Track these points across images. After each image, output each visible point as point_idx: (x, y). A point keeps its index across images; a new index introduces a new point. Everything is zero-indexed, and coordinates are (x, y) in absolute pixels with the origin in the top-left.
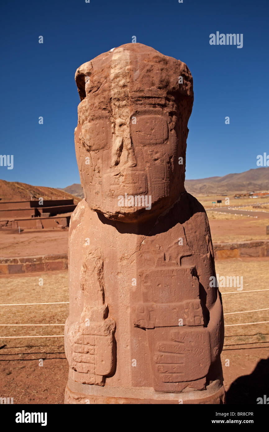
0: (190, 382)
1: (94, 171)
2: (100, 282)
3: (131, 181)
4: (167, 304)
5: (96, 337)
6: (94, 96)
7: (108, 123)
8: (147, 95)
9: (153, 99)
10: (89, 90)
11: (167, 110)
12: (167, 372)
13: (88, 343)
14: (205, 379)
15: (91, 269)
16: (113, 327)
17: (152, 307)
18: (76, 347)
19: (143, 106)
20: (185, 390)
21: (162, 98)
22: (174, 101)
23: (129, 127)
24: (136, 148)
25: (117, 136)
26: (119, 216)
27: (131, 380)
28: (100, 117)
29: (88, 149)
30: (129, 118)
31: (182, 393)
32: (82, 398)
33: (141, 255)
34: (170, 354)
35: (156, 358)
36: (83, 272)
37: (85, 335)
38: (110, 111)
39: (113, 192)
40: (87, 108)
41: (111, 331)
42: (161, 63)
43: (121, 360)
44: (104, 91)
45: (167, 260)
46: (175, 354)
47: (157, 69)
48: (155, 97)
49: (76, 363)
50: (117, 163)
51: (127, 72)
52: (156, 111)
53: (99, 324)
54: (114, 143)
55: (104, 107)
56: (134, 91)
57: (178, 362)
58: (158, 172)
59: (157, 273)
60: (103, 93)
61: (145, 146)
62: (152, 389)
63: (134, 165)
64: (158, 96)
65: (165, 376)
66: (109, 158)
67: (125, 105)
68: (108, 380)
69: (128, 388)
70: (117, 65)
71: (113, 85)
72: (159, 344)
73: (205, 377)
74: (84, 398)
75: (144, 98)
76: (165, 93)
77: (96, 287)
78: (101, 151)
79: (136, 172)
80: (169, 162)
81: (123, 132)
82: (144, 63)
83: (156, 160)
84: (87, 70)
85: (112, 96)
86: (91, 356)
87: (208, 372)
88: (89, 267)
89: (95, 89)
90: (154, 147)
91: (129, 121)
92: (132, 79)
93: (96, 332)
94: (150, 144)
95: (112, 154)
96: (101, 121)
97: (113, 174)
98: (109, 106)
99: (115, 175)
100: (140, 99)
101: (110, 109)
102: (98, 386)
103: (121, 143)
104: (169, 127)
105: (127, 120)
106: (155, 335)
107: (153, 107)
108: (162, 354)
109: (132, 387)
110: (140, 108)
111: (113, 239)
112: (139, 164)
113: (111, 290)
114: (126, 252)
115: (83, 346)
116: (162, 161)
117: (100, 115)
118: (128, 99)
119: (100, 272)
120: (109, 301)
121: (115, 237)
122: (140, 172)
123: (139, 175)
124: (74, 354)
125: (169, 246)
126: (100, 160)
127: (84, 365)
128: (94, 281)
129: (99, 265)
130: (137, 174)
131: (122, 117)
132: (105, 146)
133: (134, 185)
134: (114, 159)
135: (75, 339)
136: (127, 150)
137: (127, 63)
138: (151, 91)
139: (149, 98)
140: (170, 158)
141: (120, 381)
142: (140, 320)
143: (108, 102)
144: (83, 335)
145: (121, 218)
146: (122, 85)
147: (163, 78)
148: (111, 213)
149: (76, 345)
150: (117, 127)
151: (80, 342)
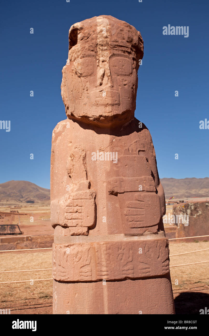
0: (148, 228)
1: (84, 89)
2: (84, 166)
3: (110, 96)
4: (132, 178)
5: (83, 200)
6: (85, 43)
7: (94, 59)
8: (120, 45)
9: (124, 48)
10: (81, 38)
11: (132, 56)
12: (133, 221)
13: (77, 205)
14: (157, 226)
15: (77, 157)
16: (95, 195)
17: (122, 179)
18: (68, 209)
19: (117, 51)
20: (145, 233)
21: (129, 48)
22: (135, 52)
23: (108, 63)
24: (113, 76)
25: (101, 68)
26: (100, 119)
27: (107, 230)
28: (89, 55)
29: (79, 76)
30: (109, 57)
31: (143, 235)
32: (71, 245)
33: (113, 148)
34: (135, 209)
35: (126, 212)
36: (70, 161)
37: (75, 200)
38: (96, 52)
39: (98, 102)
40: (79, 50)
41: (93, 197)
42: (128, 27)
43: (100, 218)
44: (93, 39)
45: (130, 152)
46: (138, 209)
47: (126, 30)
48: (125, 47)
49: (67, 220)
50: (101, 84)
51: (108, 29)
52: (125, 55)
53: (85, 191)
54: (99, 72)
55: (92, 49)
56: (112, 41)
57: (141, 214)
58: (126, 93)
59: (125, 158)
60: (92, 40)
61: (118, 76)
62: (123, 235)
63: (112, 86)
64: (126, 46)
65: (132, 223)
66: (95, 81)
67: (106, 49)
68: (91, 231)
69: (105, 236)
70: (102, 24)
71: (99, 36)
72: (127, 202)
73: (158, 225)
74: (73, 245)
75: (118, 46)
76: (131, 45)
77: (81, 168)
78: (89, 77)
79: (113, 90)
80: (132, 88)
81: (105, 65)
82: (118, 26)
83: (125, 85)
84: (80, 26)
85: (98, 43)
86: (79, 214)
87: (159, 221)
88: (76, 156)
89: (86, 38)
90: (124, 77)
91: (108, 59)
92: (111, 34)
93: (83, 197)
94: (122, 75)
95: (98, 78)
96: (90, 58)
97: (98, 91)
98: (95, 49)
99: (100, 91)
100: (116, 46)
101: (96, 51)
102: (84, 236)
103: (103, 72)
104: (133, 67)
105: (107, 59)
106: (124, 197)
107: (124, 53)
108: (130, 209)
109: (108, 235)
110: (116, 52)
111: (93, 138)
112: (115, 86)
113: (92, 172)
114: (102, 146)
115: (73, 208)
116: (129, 86)
117: (89, 54)
118: (108, 46)
119: (84, 159)
120: (91, 178)
121: (94, 137)
122: (116, 91)
123: (115, 92)
124: (66, 214)
125: (131, 144)
126: (88, 83)
127: (74, 221)
128: (80, 165)
129: (83, 154)
130: (114, 91)
131: (104, 57)
132: (92, 74)
133: (112, 98)
134: (99, 81)
135: (67, 204)
136: (108, 77)
137: (108, 24)
138: (123, 42)
139: (121, 46)
140: (133, 85)
141: (99, 232)
142: (114, 187)
143: (95, 46)
144: (73, 200)
145: (102, 120)
146: (105, 36)
147: (130, 36)
148: (96, 117)
149: (68, 207)
150: (101, 63)
151: (71, 205)
